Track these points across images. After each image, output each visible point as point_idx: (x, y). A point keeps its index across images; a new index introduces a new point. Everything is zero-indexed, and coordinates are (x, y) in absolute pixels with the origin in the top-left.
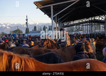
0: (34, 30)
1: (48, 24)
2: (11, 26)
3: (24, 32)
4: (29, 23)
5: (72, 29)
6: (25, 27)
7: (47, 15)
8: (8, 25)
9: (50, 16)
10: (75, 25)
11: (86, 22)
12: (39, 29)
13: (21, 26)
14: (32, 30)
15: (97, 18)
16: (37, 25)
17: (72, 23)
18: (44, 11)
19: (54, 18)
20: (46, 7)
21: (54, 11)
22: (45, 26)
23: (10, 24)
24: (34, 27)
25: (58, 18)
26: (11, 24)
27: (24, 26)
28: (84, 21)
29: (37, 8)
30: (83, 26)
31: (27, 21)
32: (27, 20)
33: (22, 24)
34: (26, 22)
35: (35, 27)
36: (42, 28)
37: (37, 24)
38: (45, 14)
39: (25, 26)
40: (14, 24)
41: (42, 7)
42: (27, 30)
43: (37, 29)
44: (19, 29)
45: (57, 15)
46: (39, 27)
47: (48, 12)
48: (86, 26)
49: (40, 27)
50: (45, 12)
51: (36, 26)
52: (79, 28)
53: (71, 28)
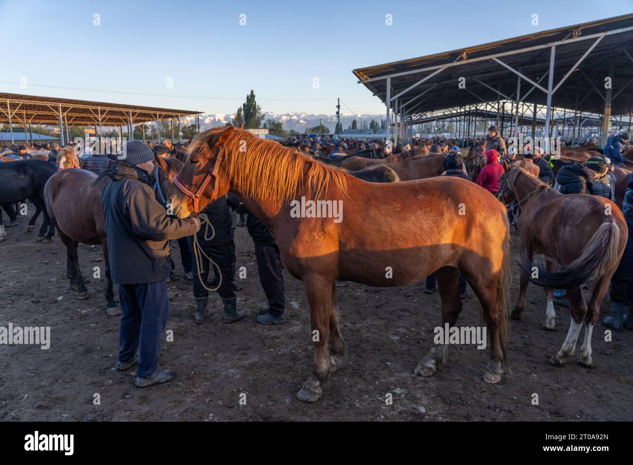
0: (351, 128)
1: (381, 116)
2: (309, 119)
3: (332, 131)
4: (342, 114)
5: (428, 129)
6: (334, 122)
7: (378, 96)
8: (302, 116)
9: (383, 99)
10: (435, 120)
11: (460, 114)
12: (361, 126)
13: (327, 119)
14: (348, 128)
15: (482, 107)
16: (359, 118)
17: (429, 115)
18: (372, 88)
19: (391, 102)
20: (376, 80)
21: (393, 89)
22: (375, 121)
23: (306, 114)
24: (352, 122)
25: (401, 103)
26: (308, 114)
27: (332, 119)
28: (454, 112)
29: (359, 82)
30: (451, 122)
31: (339, 109)
32: (338, 107)
33: (329, 116)
34: (337, 111)
35: (354, 123)
36: (369, 124)
37: (359, 116)
38: (374, 95)
39: (335, 119)
40: (313, 115)
41: (370, 80)
42: (339, 128)
43: (358, 126)
44: (324, 125)
45: (399, 98)
46: (361, 122)
47: (380, 92)
48: (458, 123)
49: (365, 122)
50: (375, 90)
51: (357, 119)
52: (444, 126)
53: (427, 126)
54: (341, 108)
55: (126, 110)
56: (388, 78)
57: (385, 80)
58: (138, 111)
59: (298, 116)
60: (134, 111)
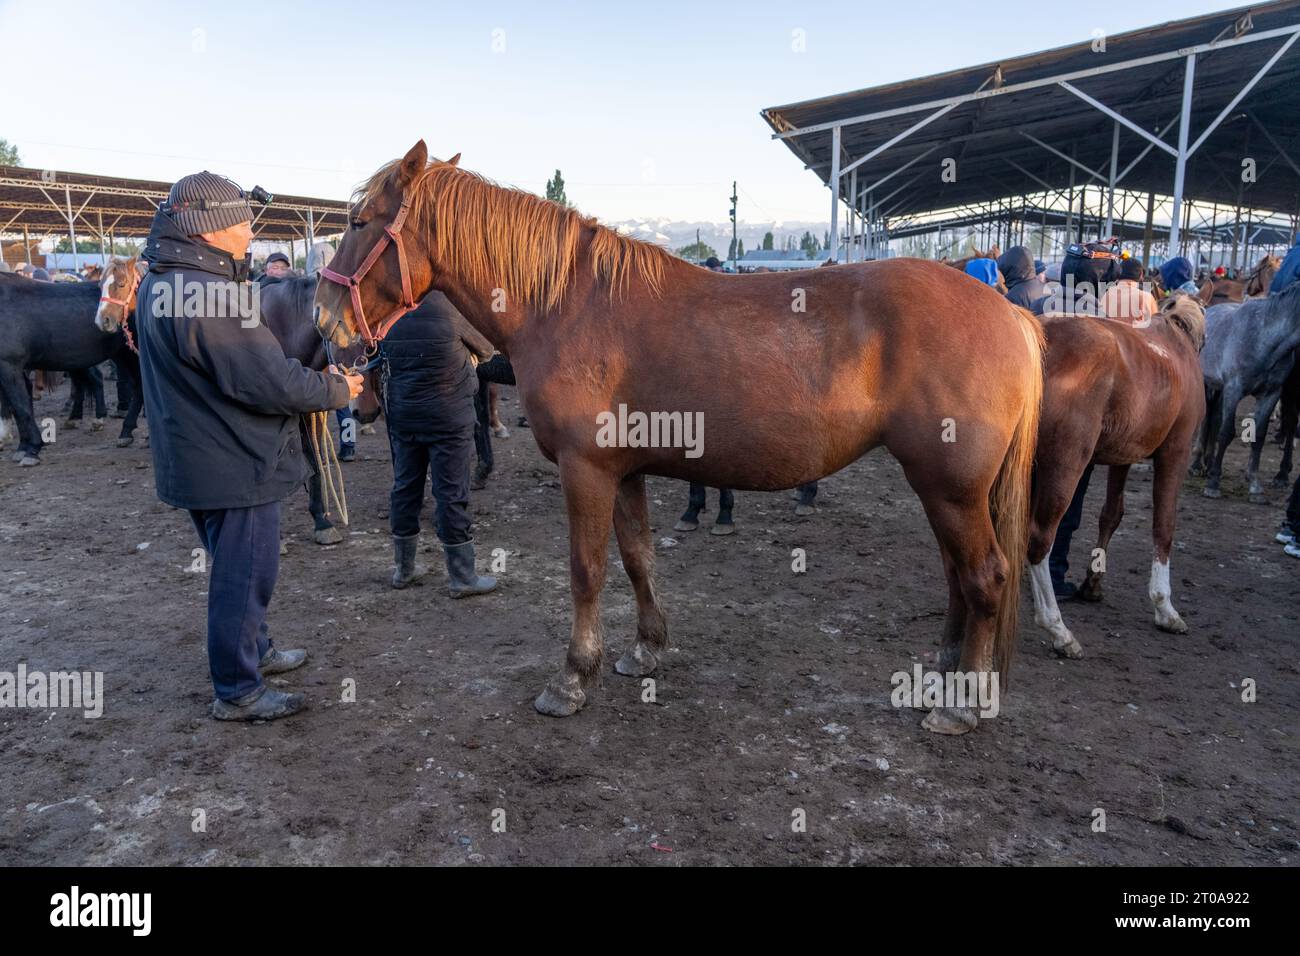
0: (762, 248)
1: (823, 224)
2: (673, 230)
4: (743, 221)
5: (923, 251)
6: (727, 237)
7: (816, 171)
8: (661, 225)
9: (825, 175)
10: (935, 229)
11: (991, 217)
12: (783, 245)
13: (713, 230)
14: (755, 248)
15: (1036, 200)
16: (777, 228)
17: (924, 218)
18: (803, 152)
19: (842, 178)
20: (811, 131)
21: (847, 154)
22: (811, 234)
23: (669, 220)
24: (764, 236)
25: (871, 203)
26: (674, 221)
27: (723, 231)
28: (979, 211)
29: (774, 137)
30: (971, 233)
31: (735, 204)
32: (734, 199)
33: (715, 225)
34: (732, 208)
35: (769, 238)
36: (799, 240)
37: (779, 224)
38: (806, 168)
39: (729, 231)
40: (682, 224)
41: (797, 132)
42: (735, 246)
43: (777, 245)
44: (705, 243)
45: (858, 168)
46: (783, 238)
47: (821, 161)
48: (986, 236)
49: (790, 239)
50: (809, 157)
51: (773, 232)
52: (955, 242)
53: (921, 245)
54: (738, 202)
55: (303, 208)
56: (836, 127)
57: (830, 132)
58: (326, 210)
59: (653, 224)
60: (319, 209)
